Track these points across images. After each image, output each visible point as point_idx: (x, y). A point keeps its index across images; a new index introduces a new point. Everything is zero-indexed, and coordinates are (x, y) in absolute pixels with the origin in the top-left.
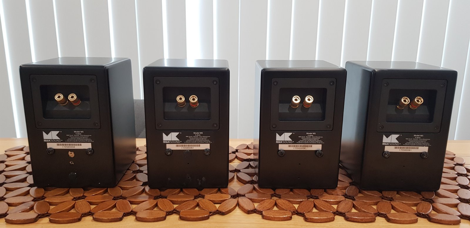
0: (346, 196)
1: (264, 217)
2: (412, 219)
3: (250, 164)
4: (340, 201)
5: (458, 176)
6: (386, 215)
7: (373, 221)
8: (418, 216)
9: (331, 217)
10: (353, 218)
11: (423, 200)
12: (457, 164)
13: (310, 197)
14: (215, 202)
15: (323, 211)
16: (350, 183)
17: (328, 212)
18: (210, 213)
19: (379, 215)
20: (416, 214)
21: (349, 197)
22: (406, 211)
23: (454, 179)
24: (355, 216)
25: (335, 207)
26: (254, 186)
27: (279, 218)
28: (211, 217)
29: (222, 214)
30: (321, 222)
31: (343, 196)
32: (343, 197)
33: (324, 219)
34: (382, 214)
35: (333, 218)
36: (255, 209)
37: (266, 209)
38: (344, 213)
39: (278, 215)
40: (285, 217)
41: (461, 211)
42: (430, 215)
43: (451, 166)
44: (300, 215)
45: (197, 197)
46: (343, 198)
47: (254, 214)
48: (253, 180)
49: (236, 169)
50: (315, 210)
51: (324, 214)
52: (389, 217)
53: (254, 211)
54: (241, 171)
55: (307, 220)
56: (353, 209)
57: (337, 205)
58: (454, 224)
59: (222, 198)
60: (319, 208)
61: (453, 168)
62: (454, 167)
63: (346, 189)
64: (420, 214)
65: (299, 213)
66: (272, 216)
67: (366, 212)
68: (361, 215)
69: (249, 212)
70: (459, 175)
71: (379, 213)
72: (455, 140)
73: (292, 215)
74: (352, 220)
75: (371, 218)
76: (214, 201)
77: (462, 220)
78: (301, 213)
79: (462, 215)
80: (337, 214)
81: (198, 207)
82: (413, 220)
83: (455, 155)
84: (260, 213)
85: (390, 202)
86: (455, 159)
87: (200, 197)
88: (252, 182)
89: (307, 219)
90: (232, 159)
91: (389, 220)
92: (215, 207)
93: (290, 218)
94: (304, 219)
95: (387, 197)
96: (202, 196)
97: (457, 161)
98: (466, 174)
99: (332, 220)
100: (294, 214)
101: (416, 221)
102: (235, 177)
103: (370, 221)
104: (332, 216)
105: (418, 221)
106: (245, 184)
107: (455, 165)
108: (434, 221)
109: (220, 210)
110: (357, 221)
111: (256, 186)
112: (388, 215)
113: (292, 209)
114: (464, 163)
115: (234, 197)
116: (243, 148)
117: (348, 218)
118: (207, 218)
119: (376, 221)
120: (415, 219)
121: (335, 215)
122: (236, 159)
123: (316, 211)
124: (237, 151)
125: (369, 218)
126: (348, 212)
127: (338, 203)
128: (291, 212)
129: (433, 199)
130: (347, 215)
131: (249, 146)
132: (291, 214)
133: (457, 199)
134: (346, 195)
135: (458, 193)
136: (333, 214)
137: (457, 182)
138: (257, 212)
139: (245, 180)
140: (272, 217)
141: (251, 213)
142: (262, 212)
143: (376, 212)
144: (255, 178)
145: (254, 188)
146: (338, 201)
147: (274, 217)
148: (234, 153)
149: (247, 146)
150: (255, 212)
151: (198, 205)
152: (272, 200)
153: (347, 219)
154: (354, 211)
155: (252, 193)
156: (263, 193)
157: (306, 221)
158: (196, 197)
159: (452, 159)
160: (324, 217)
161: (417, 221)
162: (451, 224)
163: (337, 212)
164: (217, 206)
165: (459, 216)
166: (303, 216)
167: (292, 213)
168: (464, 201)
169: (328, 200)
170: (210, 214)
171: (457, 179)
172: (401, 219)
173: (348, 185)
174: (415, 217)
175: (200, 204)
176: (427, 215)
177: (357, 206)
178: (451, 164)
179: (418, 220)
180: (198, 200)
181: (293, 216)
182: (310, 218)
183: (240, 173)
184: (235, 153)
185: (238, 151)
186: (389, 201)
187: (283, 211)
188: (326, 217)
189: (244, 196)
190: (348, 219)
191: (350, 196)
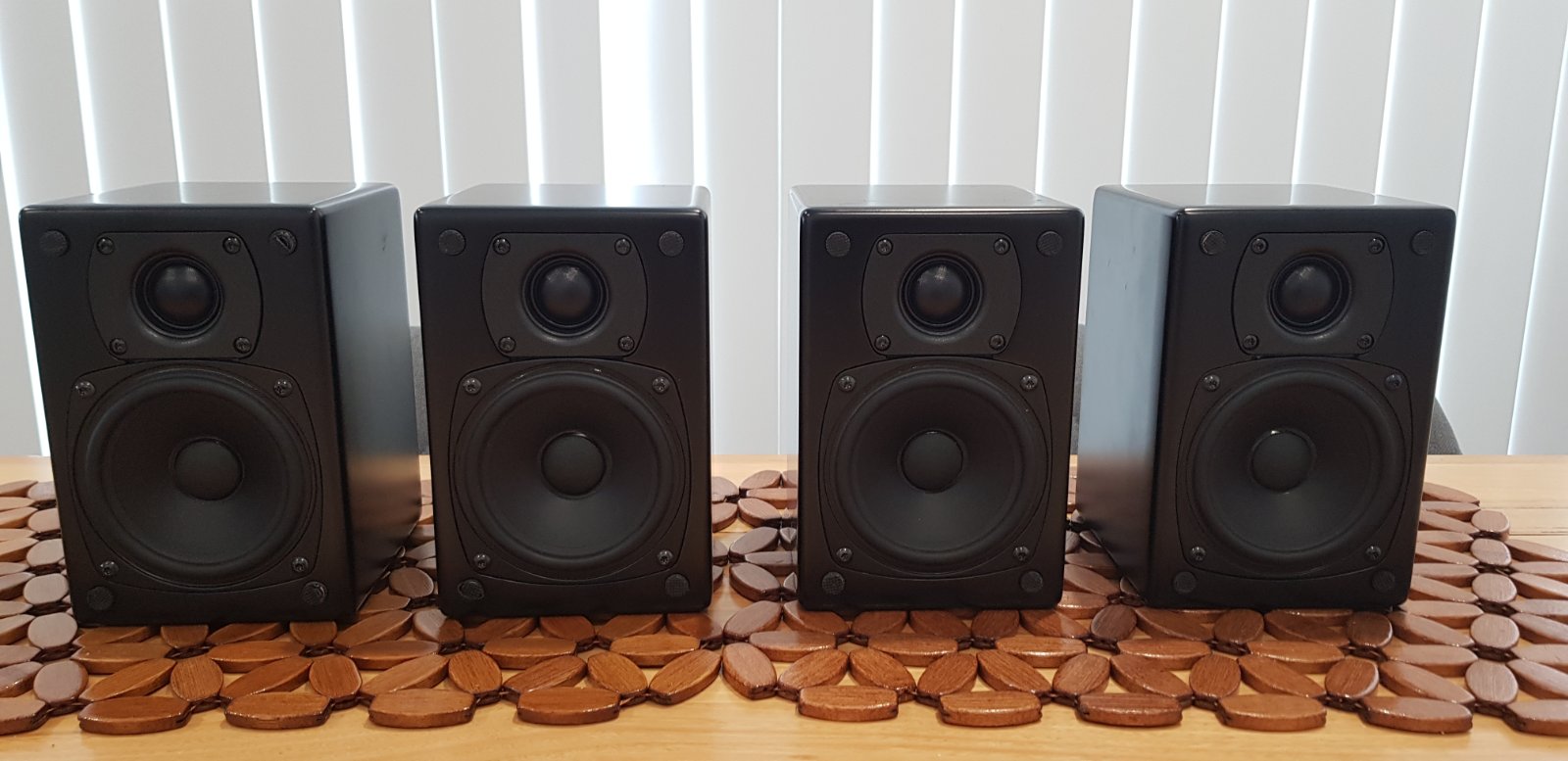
0: (1090, 641)
1: (804, 711)
2: (1306, 715)
3: (779, 536)
4: (1068, 658)
5: (1481, 571)
6: (1217, 701)
7: (1172, 721)
8: (1327, 704)
9: (1029, 707)
10: (1105, 712)
11: (1352, 653)
12: (1482, 532)
13: (967, 645)
14: (640, 664)
15: (1006, 688)
16: (1109, 598)
17: (1021, 691)
18: (622, 697)
19: (1197, 703)
20: (1321, 699)
21: (1101, 644)
22: (1289, 690)
23: (1467, 583)
24: (1111, 707)
25: (1049, 675)
26: (783, 608)
27: (853, 712)
28: (623, 714)
29: (665, 701)
30: (993, 727)
31: (1080, 639)
32: (1080, 642)
33: (1004, 714)
34: (1205, 699)
35: (1036, 713)
36: (777, 684)
37: (813, 684)
38: (1077, 697)
39: (848, 704)
40: (873, 711)
41: (1476, 689)
42: (1368, 702)
43: (1459, 541)
44: (927, 701)
45: (585, 645)
46: (1080, 647)
47: (774, 701)
48: (781, 589)
49: (730, 553)
50: (979, 686)
51: (1008, 697)
52: (1227, 709)
53: (774, 690)
54: (747, 558)
55: (947, 719)
56: (1111, 682)
57: (1054, 671)
58: (1449, 733)
59: (668, 649)
60: (992, 677)
61: (1466, 548)
62: (1471, 543)
63: (1092, 618)
64: (1336, 698)
65: (922, 697)
66: (830, 707)
67: (1150, 692)
68: (1131, 701)
69: (754, 694)
70: (1484, 568)
71: (1194, 694)
72: (1509, 453)
73: (898, 703)
74: (1101, 719)
75: (1166, 714)
76: (640, 657)
77: (1477, 720)
78: (929, 697)
79: (1478, 700)
80: (1053, 700)
81: (586, 679)
82: (1307, 718)
83: (1477, 503)
84: (792, 695)
85: (1237, 661)
86: (1475, 518)
87: (597, 646)
88: (779, 595)
89: (948, 715)
90: (722, 519)
91: (1227, 719)
92: (643, 678)
93: (892, 713)
94: (938, 717)
95: (1229, 645)
96: (604, 643)
97: (1481, 523)
98: (1508, 567)
99: (1034, 718)
100: (906, 698)
101: (1319, 723)
102: (726, 580)
103: (1162, 720)
104: (1031, 704)
105: (1328, 722)
106: (754, 601)
107: (1476, 536)
108: (1380, 722)
109: (656, 688)
110: (1119, 723)
111: (791, 608)
112: (1224, 703)
113: (901, 682)
114: (1507, 532)
115: (713, 646)
116: (764, 485)
117: (1088, 714)
118: (612, 715)
119: (1182, 722)
120: (1315, 717)
121: (1042, 704)
122: (738, 522)
123: (985, 689)
124: (742, 493)
125: (1157, 711)
126: (1089, 692)
127: (1059, 663)
128: (897, 692)
129: (1384, 650)
130: (1087, 701)
131: (784, 477)
132: (895, 699)
133: (1469, 647)
134: (1091, 636)
135: (1473, 627)
136: (1036, 699)
137: (1473, 592)
138: (783, 694)
139: (757, 588)
140: (829, 710)
141: (761, 695)
142: (798, 692)
143: (1187, 692)
144: (790, 582)
145: (783, 616)
146: (1061, 657)
147: (836, 709)
148: (732, 499)
149: (778, 477)
150: (776, 694)
151: (585, 673)
152: (836, 654)
153: (1085, 716)
154: (1112, 688)
155: (774, 629)
156: (811, 631)
157: (945, 722)
158: (581, 648)
159: (1467, 517)
160: (1002, 710)
161: (1323, 721)
162: (1440, 733)
163: (1053, 691)
164: (650, 675)
165: (1469, 705)
166: (936, 707)
167: (899, 696)
168: (1490, 655)
169: (1026, 653)
170: (622, 703)
171: (1476, 583)
172: (1269, 716)
173: (1102, 603)
174: (1316, 709)
175: (591, 668)
176: (1359, 701)
177: (1122, 671)
178: (1462, 532)
179: (1327, 717)
180: (585, 657)
181: (901, 707)
182: (958, 713)
183: (742, 564)
184: (736, 502)
185: (748, 493)
186: (1235, 658)
187: (867, 690)
188: (1013, 710)
189: (745, 639)
190: (1087, 716)
191: (1103, 641)
